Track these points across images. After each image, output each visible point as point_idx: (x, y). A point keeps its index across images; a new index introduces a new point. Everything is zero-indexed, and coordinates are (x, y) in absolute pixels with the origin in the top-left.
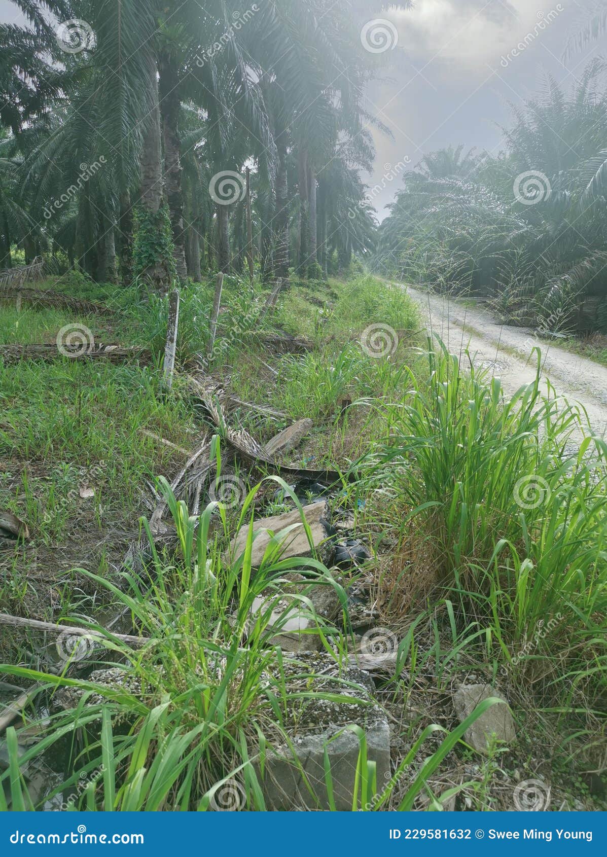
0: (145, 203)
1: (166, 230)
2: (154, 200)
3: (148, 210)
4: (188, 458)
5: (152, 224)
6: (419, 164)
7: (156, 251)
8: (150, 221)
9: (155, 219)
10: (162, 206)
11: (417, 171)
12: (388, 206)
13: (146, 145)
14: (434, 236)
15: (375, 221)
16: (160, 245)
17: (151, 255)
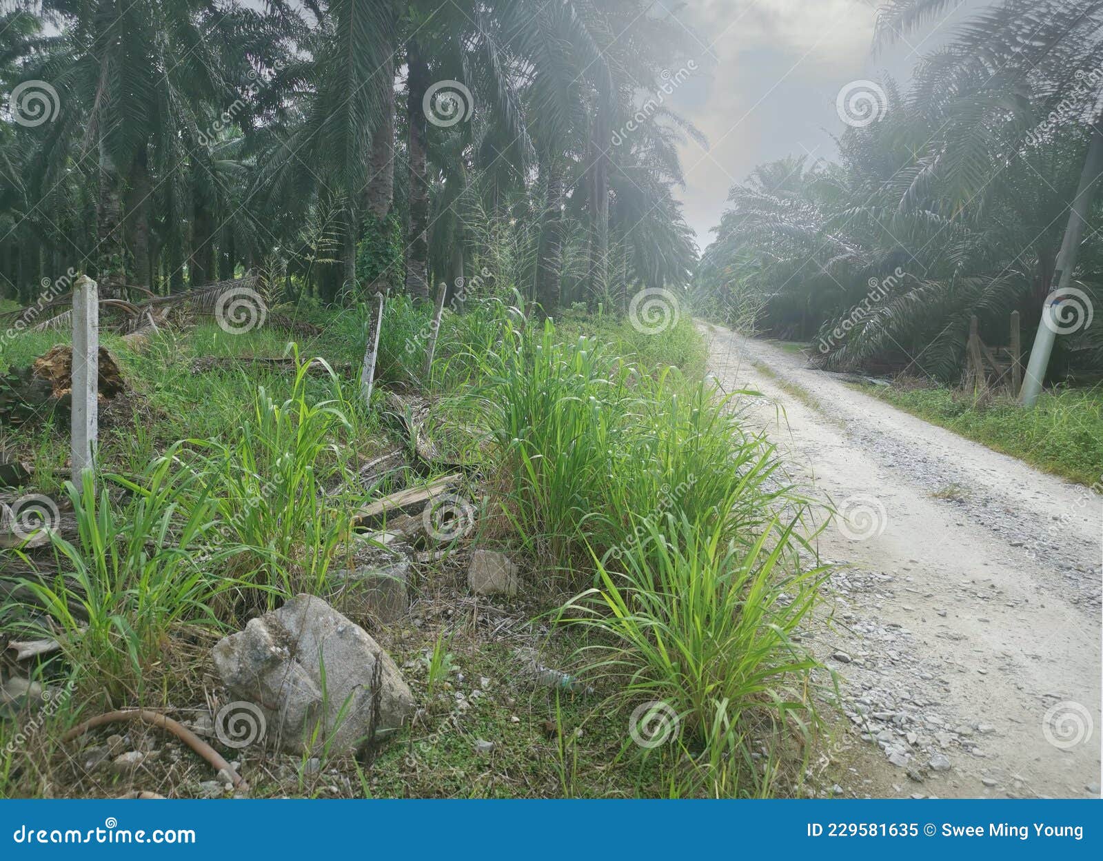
0: (372, 208)
1: (394, 238)
2: (382, 205)
3: (375, 215)
4: (365, 462)
5: (378, 231)
6: (749, 178)
7: (381, 262)
8: (376, 228)
9: (383, 226)
10: (390, 211)
11: (748, 185)
12: (713, 229)
13: (375, 144)
14: (760, 264)
15: (695, 247)
16: (386, 255)
17: (374, 266)
